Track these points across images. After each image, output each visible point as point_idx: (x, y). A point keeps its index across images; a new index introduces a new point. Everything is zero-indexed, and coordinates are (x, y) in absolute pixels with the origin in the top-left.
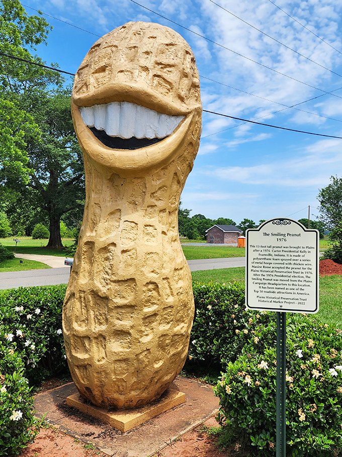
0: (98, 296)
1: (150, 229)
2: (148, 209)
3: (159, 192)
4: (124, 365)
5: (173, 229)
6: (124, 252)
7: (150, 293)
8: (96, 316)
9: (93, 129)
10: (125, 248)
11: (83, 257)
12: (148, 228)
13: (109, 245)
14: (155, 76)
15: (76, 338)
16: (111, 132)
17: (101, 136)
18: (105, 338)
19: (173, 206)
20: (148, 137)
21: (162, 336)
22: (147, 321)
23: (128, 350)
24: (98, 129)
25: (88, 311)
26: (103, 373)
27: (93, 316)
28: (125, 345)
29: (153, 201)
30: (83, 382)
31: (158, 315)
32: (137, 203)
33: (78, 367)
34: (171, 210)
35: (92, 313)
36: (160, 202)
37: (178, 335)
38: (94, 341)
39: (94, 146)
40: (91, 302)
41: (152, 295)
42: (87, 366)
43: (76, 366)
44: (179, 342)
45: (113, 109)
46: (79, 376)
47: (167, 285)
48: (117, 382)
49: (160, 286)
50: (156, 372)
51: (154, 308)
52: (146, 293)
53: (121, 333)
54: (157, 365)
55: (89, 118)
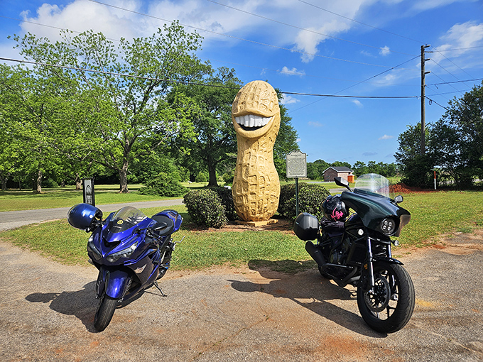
2: (260, 151)
3: (264, 145)
4: (254, 204)
6: (252, 166)
13: (247, 165)
14: (261, 104)
16: (247, 125)
17: (243, 127)
18: (247, 196)
19: (269, 150)
20: (258, 126)
21: (267, 195)
22: (261, 189)
24: (241, 124)
26: (247, 207)
28: (254, 198)
29: (262, 148)
31: (265, 187)
32: (256, 149)
35: (242, 188)
37: (273, 196)
38: (244, 197)
39: (241, 130)
40: (242, 184)
41: (263, 181)
42: (242, 206)
43: (237, 206)
44: (273, 198)
45: (246, 117)
47: (267, 177)
48: (252, 210)
49: (265, 178)
50: (265, 208)
51: (263, 186)
52: (260, 180)
53: (252, 194)
54: (266, 205)
55: (238, 121)
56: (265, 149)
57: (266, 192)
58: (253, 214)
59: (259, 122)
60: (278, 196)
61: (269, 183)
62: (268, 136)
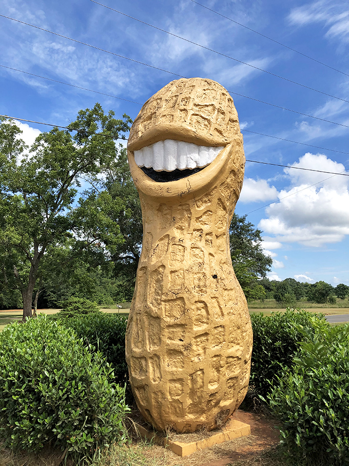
0: (152, 316)
1: (197, 251)
2: (194, 232)
3: (204, 217)
4: (178, 385)
5: (222, 253)
6: (172, 272)
7: (199, 312)
8: (150, 336)
9: (144, 168)
10: (173, 269)
11: (139, 282)
12: (194, 249)
13: (159, 267)
14: (193, 115)
15: (134, 359)
16: (158, 168)
17: (151, 173)
18: (158, 357)
19: (219, 230)
20: (189, 167)
21: (215, 356)
22: (198, 340)
23: (181, 370)
24: (147, 167)
25: (143, 332)
26: (159, 394)
27: (147, 337)
28: (178, 365)
29: (198, 225)
30: (143, 404)
31: (208, 334)
32: (183, 228)
33: (137, 388)
34: (218, 234)
35: (147, 333)
36: (206, 226)
37: (233, 357)
38: (150, 361)
39: (149, 183)
40: (146, 323)
41: (202, 314)
42: (145, 387)
43: (135, 387)
44: (235, 365)
45: (158, 147)
46: (139, 398)
47: (216, 304)
48: (173, 404)
49: (208, 305)
50: (212, 395)
51: (204, 327)
52: (195, 312)
53: (173, 352)
54: (213, 387)
55: (141, 159)
56: (206, 228)
57: (213, 349)
58: (176, 413)
59: (190, 158)
60: (248, 356)
61: (220, 321)
62: (215, 195)
